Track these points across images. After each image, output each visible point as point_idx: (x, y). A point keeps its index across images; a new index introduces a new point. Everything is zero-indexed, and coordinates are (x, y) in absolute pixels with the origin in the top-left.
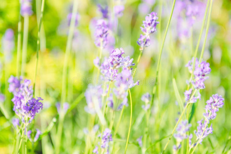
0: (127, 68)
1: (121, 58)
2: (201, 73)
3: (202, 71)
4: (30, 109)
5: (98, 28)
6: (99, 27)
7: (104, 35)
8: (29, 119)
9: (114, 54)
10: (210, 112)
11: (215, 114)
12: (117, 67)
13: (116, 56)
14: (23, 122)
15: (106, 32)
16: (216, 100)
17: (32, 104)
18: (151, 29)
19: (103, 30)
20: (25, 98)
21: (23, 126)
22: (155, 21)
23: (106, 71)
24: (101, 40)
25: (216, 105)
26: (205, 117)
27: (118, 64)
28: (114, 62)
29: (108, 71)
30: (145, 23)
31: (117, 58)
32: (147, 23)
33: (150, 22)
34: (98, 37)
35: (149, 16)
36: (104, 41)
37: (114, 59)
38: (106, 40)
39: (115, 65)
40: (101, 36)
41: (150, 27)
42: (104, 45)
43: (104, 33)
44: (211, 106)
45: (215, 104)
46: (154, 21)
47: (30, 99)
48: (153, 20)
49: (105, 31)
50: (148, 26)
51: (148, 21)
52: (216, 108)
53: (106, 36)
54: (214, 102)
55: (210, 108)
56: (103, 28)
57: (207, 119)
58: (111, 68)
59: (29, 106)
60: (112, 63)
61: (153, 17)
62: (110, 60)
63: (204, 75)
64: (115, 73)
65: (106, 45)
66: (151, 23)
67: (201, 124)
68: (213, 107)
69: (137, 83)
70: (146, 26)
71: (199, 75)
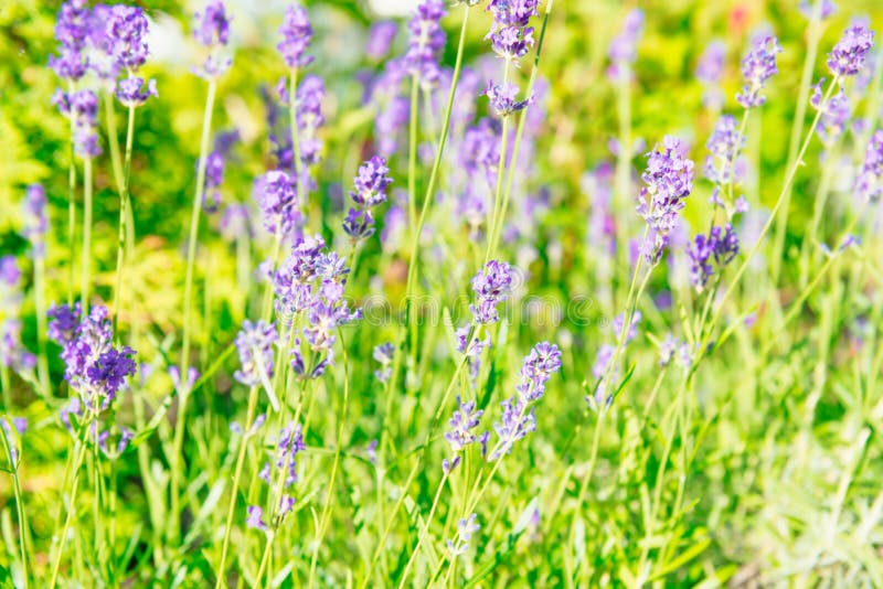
0: (333, 280)
1: (317, 259)
2: (488, 286)
3: (490, 282)
4: (105, 376)
5: (269, 191)
6: (273, 187)
7: (285, 208)
8: (102, 398)
9: (302, 247)
10: (532, 383)
11: (541, 387)
12: (310, 279)
13: (306, 252)
14: (87, 408)
15: (290, 199)
16: (545, 355)
17: (107, 364)
18: (373, 195)
19: (282, 195)
20: (93, 349)
21: (88, 417)
22: (383, 176)
23: (285, 289)
24: (277, 218)
25: (544, 367)
26: (520, 393)
27: (312, 272)
28: (301, 267)
29: (290, 291)
30: (359, 183)
31: (309, 258)
32: (364, 181)
33: (369, 179)
34: (269, 211)
35: (366, 166)
36: (283, 221)
37: (302, 261)
38: (290, 218)
39: (305, 273)
40: (276, 209)
41: (372, 190)
42: (284, 230)
43: (283, 203)
44: (533, 369)
45: (540, 364)
46: (379, 177)
47: (105, 351)
48: (377, 175)
49: (285, 198)
50: (366, 188)
51: (365, 176)
52: (543, 374)
53: (290, 208)
54: (541, 360)
55: (531, 373)
56: (281, 190)
57: (524, 397)
58: (295, 281)
59: (102, 368)
60: (297, 270)
61: (376, 168)
62: (294, 263)
63: (496, 293)
64: (305, 293)
65: (289, 229)
66: (373, 181)
67: (510, 407)
68: (538, 372)
69: (356, 313)
70: (361, 189)
71: (484, 292)
